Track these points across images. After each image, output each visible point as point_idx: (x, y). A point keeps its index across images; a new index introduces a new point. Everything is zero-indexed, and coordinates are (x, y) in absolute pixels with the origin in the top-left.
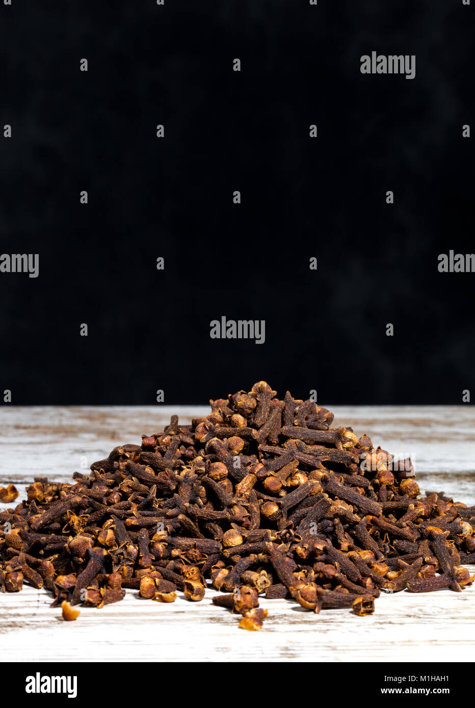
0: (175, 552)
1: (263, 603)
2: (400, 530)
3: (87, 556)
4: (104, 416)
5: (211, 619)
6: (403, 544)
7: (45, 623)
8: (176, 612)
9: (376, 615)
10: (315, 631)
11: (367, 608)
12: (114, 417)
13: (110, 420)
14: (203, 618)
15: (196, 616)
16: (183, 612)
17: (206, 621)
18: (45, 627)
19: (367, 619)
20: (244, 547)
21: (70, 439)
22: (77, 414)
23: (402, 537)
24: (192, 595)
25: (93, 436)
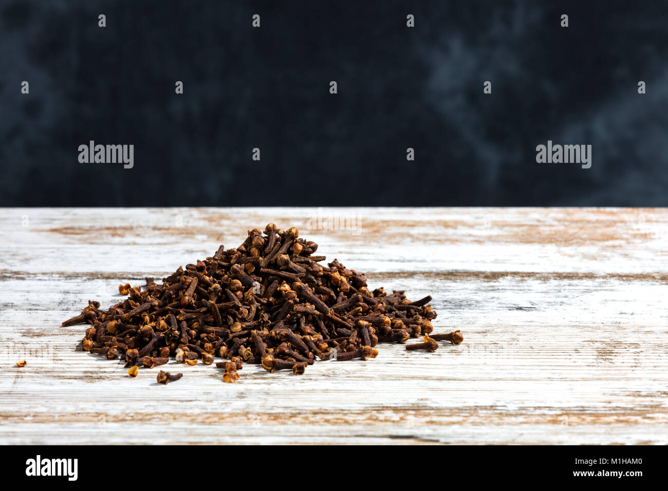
0: (203, 335)
1: (245, 367)
2: (344, 322)
3: (151, 337)
4: (222, 217)
5: (211, 376)
6: (344, 330)
7: (118, 377)
8: (194, 371)
9: (306, 374)
10: (264, 383)
11: (300, 371)
12: (228, 218)
13: (225, 222)
14: (206, 375)
15: (204, 374)
16: (197, 371)
17: (208, 377)
18: (117, 379)
19: (299, 377)
20: (243, 333)
21: (188, 240)
22: (204, 216)
23: (343, 326)
24: (207, 361)
25: (204, 237)
